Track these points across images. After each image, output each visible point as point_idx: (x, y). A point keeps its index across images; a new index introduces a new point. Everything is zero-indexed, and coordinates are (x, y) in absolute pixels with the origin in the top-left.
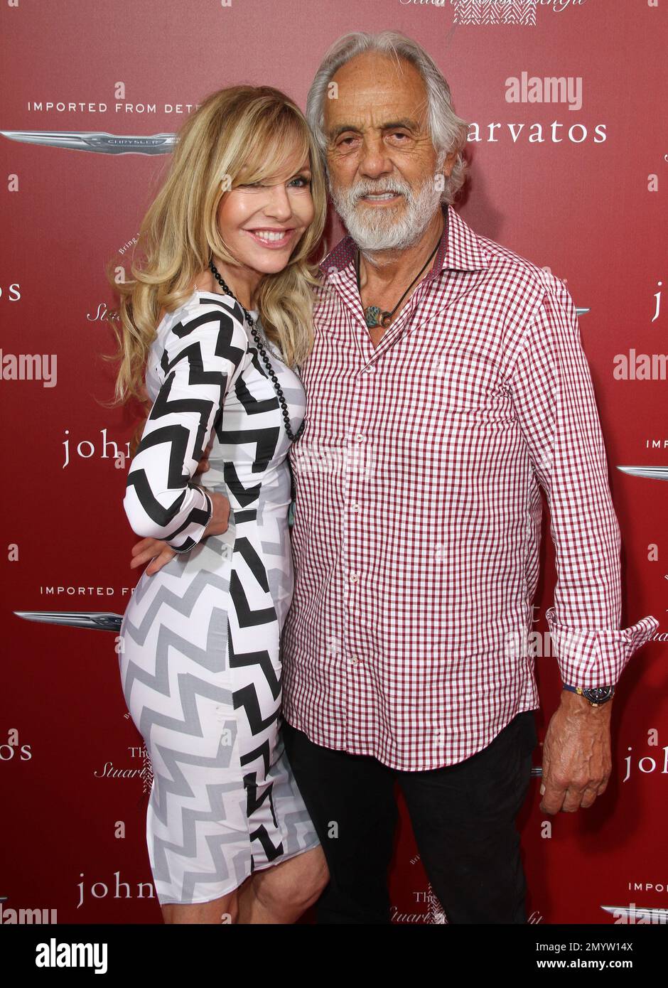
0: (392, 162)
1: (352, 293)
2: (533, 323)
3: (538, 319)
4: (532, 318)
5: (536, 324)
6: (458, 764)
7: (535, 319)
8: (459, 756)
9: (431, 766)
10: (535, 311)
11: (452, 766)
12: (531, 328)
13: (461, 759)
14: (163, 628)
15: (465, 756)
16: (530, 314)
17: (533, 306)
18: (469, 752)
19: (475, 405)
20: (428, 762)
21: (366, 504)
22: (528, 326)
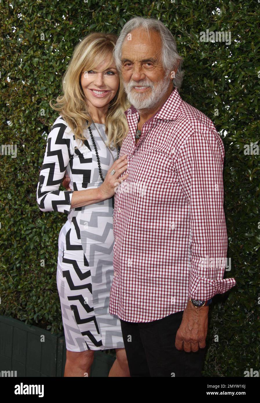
0: (145, 75)
2: (185, 143)
3: (188, 142)
4: (185, 141)
5: (187, 144)
7: (186, 142)
8: (148, 320)
10: (187, 138)
12: (184, 145)
13: (149, 321)
15: (151, 320)
16: (185, 139)
17: (187, 136)
18: (153, 319)
20: (135, 319)
21: (123, 210)
22: (183, 144)
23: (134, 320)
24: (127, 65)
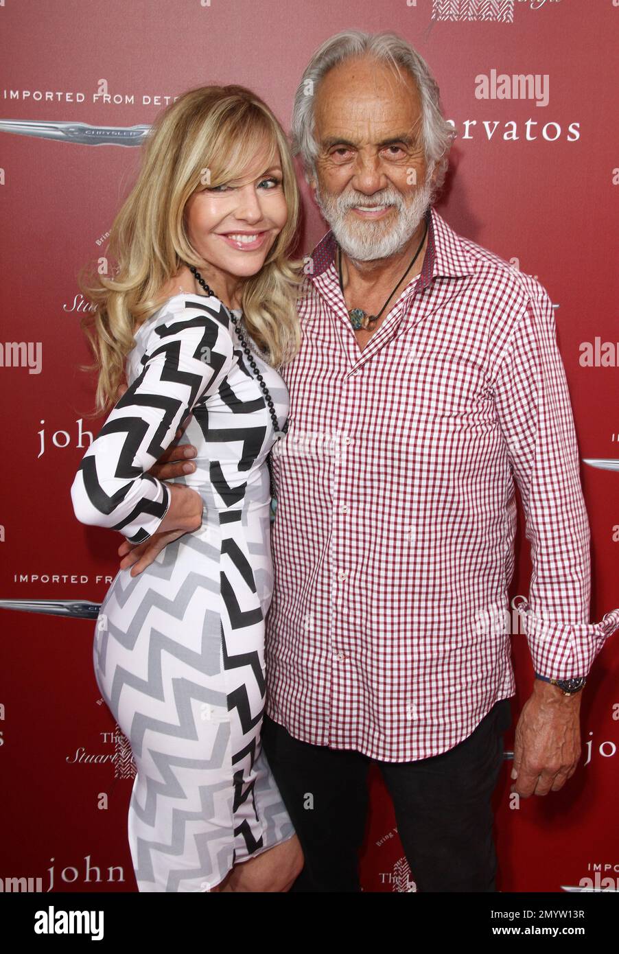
0: (387, 177)
1: (336, 296)
2: (517, 328)
3: (522, 325)
4: (516, 324)
5: (520, 330)
6: (444, 754)
7: (519, 325)
8: (444, 746)
9: (418, 757)
10: (519, 317)
11: (438, 756)
12: (515, 333)
13: (447, 749)
14: (154, 632)
15: (450, 746)
16: (514, 320)
17: (518, 312)
18: (453, 741)
19: (462, 409)
20: (415, 753)
21: (355, 505)
22: (512, 332)
23: (412, 756)
24: (337, 154)
